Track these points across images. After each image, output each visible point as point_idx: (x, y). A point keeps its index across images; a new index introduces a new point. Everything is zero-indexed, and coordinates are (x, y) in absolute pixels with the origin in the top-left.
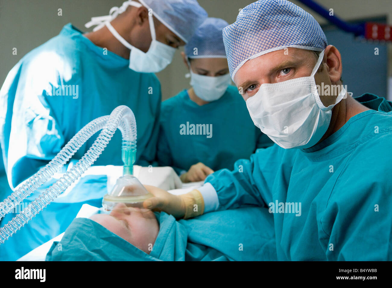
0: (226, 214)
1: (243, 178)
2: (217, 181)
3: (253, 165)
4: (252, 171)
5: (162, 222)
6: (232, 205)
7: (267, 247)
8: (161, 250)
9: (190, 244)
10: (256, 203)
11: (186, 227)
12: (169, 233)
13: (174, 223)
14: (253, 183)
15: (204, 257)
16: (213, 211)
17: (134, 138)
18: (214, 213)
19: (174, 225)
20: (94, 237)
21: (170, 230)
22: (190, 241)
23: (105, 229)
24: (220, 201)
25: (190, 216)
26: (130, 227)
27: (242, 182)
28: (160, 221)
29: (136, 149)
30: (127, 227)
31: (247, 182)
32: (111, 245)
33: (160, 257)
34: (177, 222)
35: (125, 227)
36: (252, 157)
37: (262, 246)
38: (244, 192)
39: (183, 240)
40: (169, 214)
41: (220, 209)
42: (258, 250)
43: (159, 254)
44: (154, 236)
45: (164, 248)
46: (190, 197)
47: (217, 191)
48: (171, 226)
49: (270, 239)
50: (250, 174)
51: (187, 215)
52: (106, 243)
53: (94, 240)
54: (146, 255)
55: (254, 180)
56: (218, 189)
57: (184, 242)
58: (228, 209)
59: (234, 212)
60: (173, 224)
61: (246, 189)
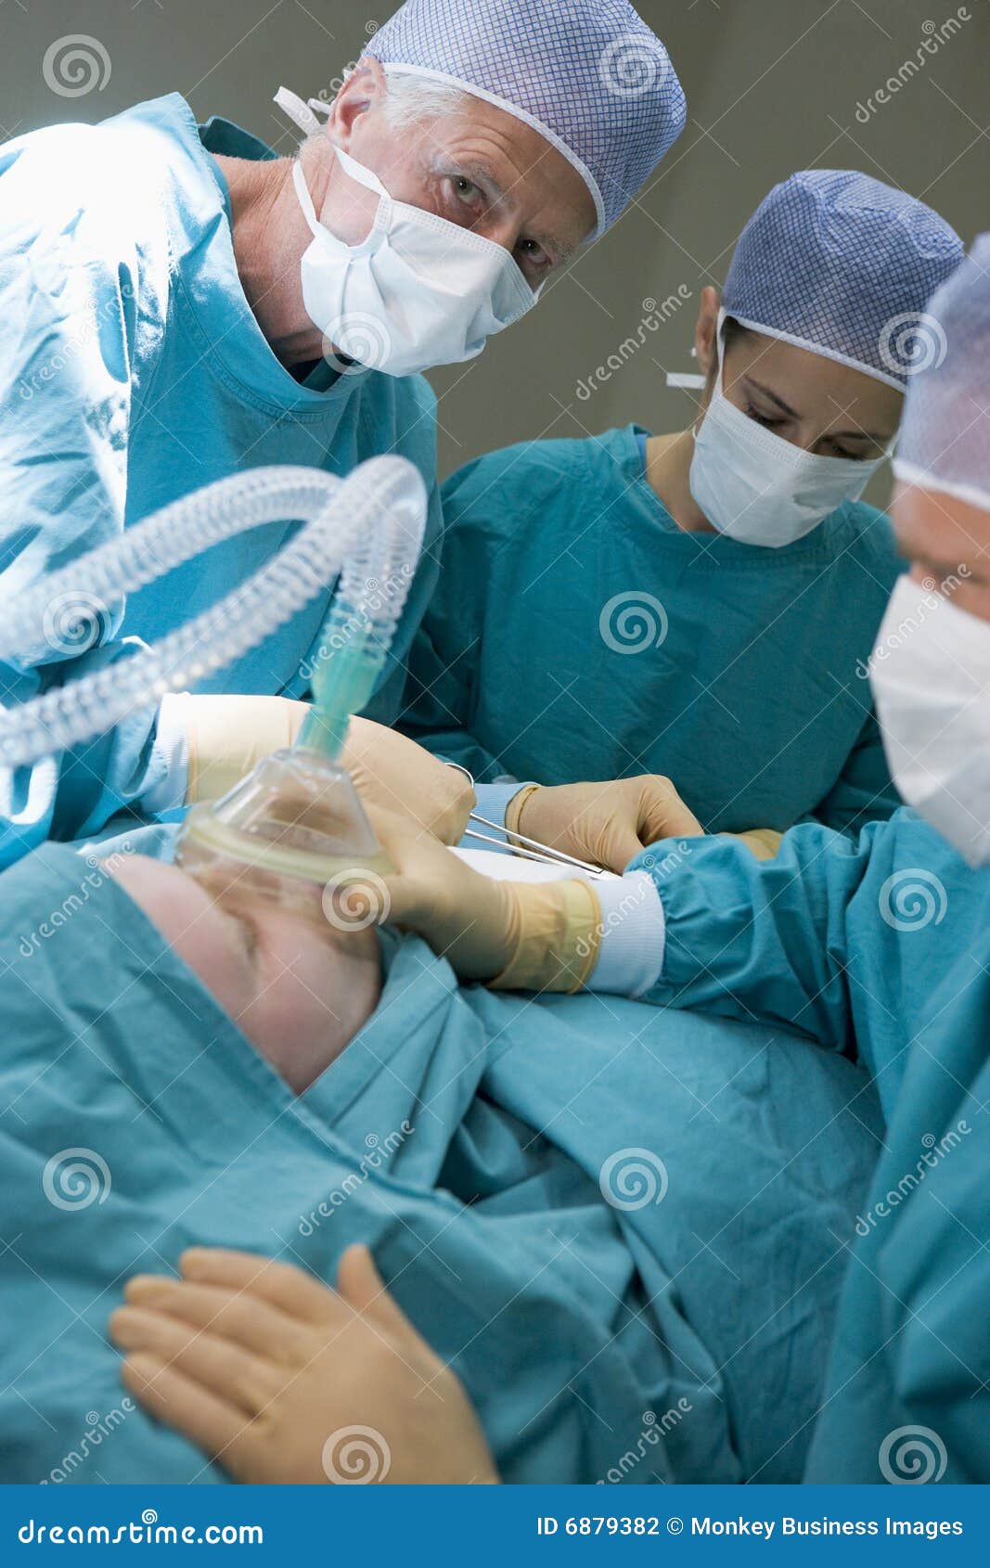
0: (672, 1026)
1: (800, 907)
2: (687, 878)
3: (862, 868)
4: (850, 893)
5: (398, 976)
6: (712, 1001)
7: (797, 1231)
8: (355, 1093)
9: (485, 1109)
10: (814, 1028)
11: (491, 1032)
12: (414, 1032)
13: (447, 999)
14: (833, 942)
15: (523, 1180)
16: (622, 995)
17: (390, 610)
18: (626, 1005)
19: (444, 1009)
20: (101, 954)
21: (422, 1023)
22: (486, 1094)
23: (156, 935)
24: (668, 963)
25: (521, 984)
26: (260, 956)
27: (785, 919)
28: (391, 975)
29: (382, 659)
30: (251, 952)
31: (811, 933)
32: (158, 1010)
33: (344, 1122)
34: (458, 999)
35: (239, 949)
36: (873, 829)
37: (775, 1220)
38: (781, 967)
39: (460, 1081)
40: (437, 952)
41: (653, 998)
42: (755, 1231)
43: (340, 1107)
44: (348, 1027)
45: (372, 1091)
46: (551, 904)
47: (669, 921)
48: (427, 1009)
49: (821, 1197)
50: (835, 898)
51: (515, 973)
52: (143, 994)
53: (93, 966)
54: (288, 1099)
55: (843, 931)
56: (677, 916)
57: (460, 1093)
58: (687, 1008)
59: (709, 1033)
60: (443, 1002)
61: (790, 956)
